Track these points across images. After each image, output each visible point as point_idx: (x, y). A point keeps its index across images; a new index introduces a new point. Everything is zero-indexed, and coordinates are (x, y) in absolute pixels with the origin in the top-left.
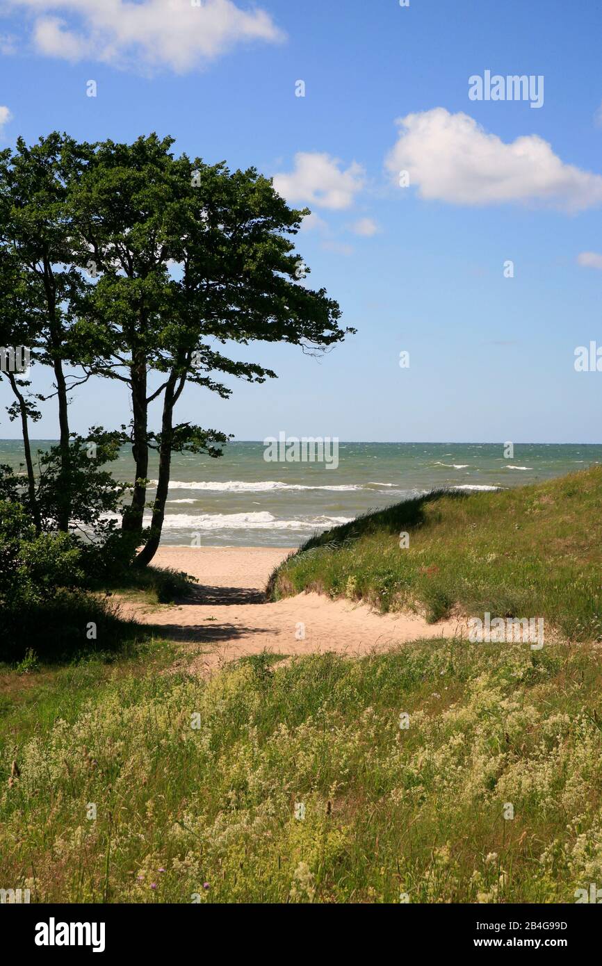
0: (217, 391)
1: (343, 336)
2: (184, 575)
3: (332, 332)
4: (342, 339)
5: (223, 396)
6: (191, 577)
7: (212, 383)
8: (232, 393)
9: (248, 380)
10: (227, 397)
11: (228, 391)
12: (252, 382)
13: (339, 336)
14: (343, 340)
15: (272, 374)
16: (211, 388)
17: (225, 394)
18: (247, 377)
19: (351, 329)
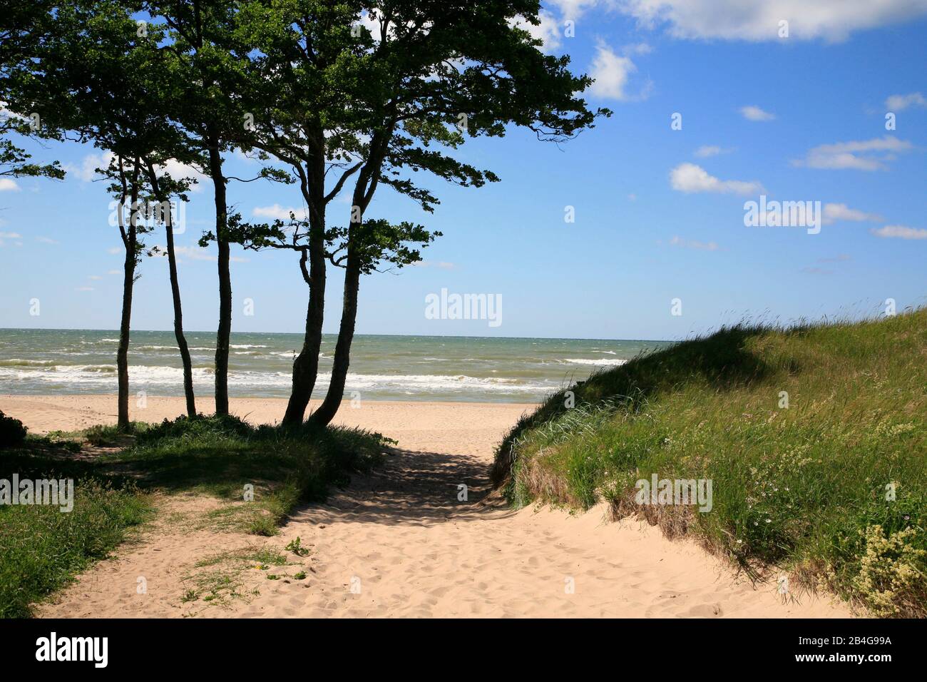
0: (420, 201)
1: (591, 120)
2: (378, 436)
3: (577, 113)
4: (591, 124)
5: (426, 208)
6: (386, 440)
7: (413, 189)
8: (439, 203)
9: (462, 184)
10: (432, 210)
11: (432, 200)
12: (467, 186)
13: (586, 119)
14: (593, 126)
15: (492, 177)
16: (412, 195)
17: (430, 204)
18: (460, 180)
19: (605, 111)
